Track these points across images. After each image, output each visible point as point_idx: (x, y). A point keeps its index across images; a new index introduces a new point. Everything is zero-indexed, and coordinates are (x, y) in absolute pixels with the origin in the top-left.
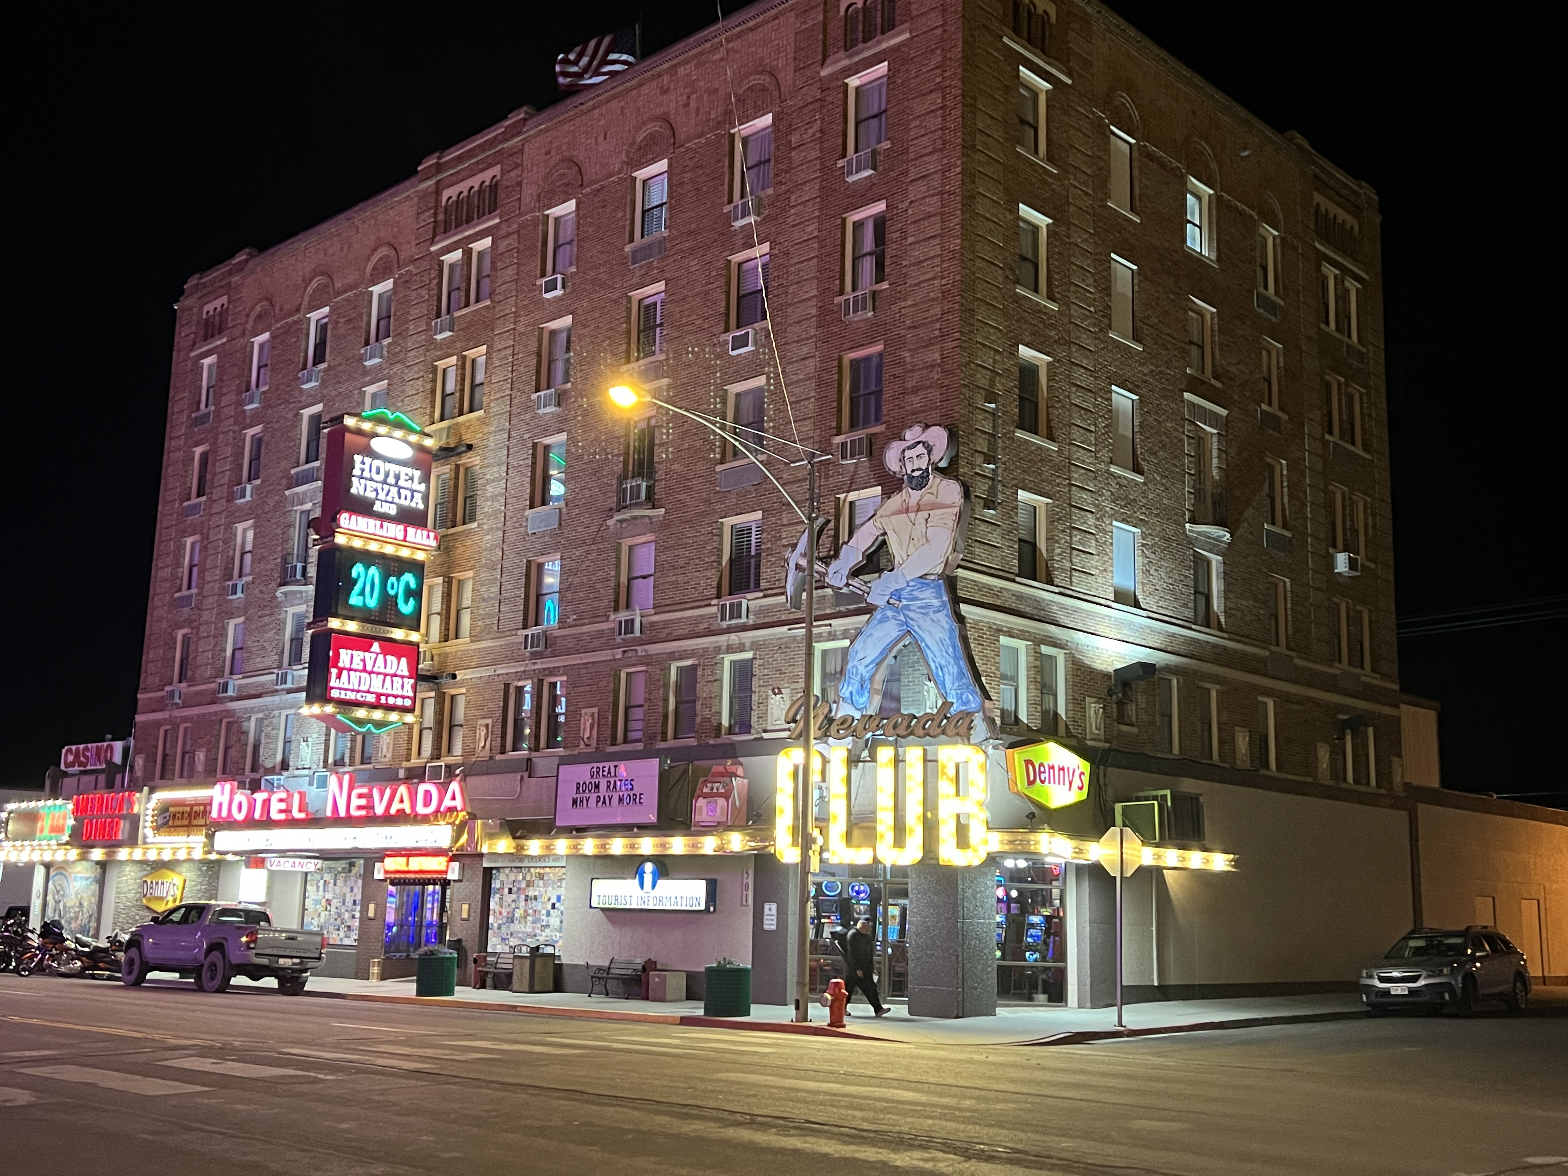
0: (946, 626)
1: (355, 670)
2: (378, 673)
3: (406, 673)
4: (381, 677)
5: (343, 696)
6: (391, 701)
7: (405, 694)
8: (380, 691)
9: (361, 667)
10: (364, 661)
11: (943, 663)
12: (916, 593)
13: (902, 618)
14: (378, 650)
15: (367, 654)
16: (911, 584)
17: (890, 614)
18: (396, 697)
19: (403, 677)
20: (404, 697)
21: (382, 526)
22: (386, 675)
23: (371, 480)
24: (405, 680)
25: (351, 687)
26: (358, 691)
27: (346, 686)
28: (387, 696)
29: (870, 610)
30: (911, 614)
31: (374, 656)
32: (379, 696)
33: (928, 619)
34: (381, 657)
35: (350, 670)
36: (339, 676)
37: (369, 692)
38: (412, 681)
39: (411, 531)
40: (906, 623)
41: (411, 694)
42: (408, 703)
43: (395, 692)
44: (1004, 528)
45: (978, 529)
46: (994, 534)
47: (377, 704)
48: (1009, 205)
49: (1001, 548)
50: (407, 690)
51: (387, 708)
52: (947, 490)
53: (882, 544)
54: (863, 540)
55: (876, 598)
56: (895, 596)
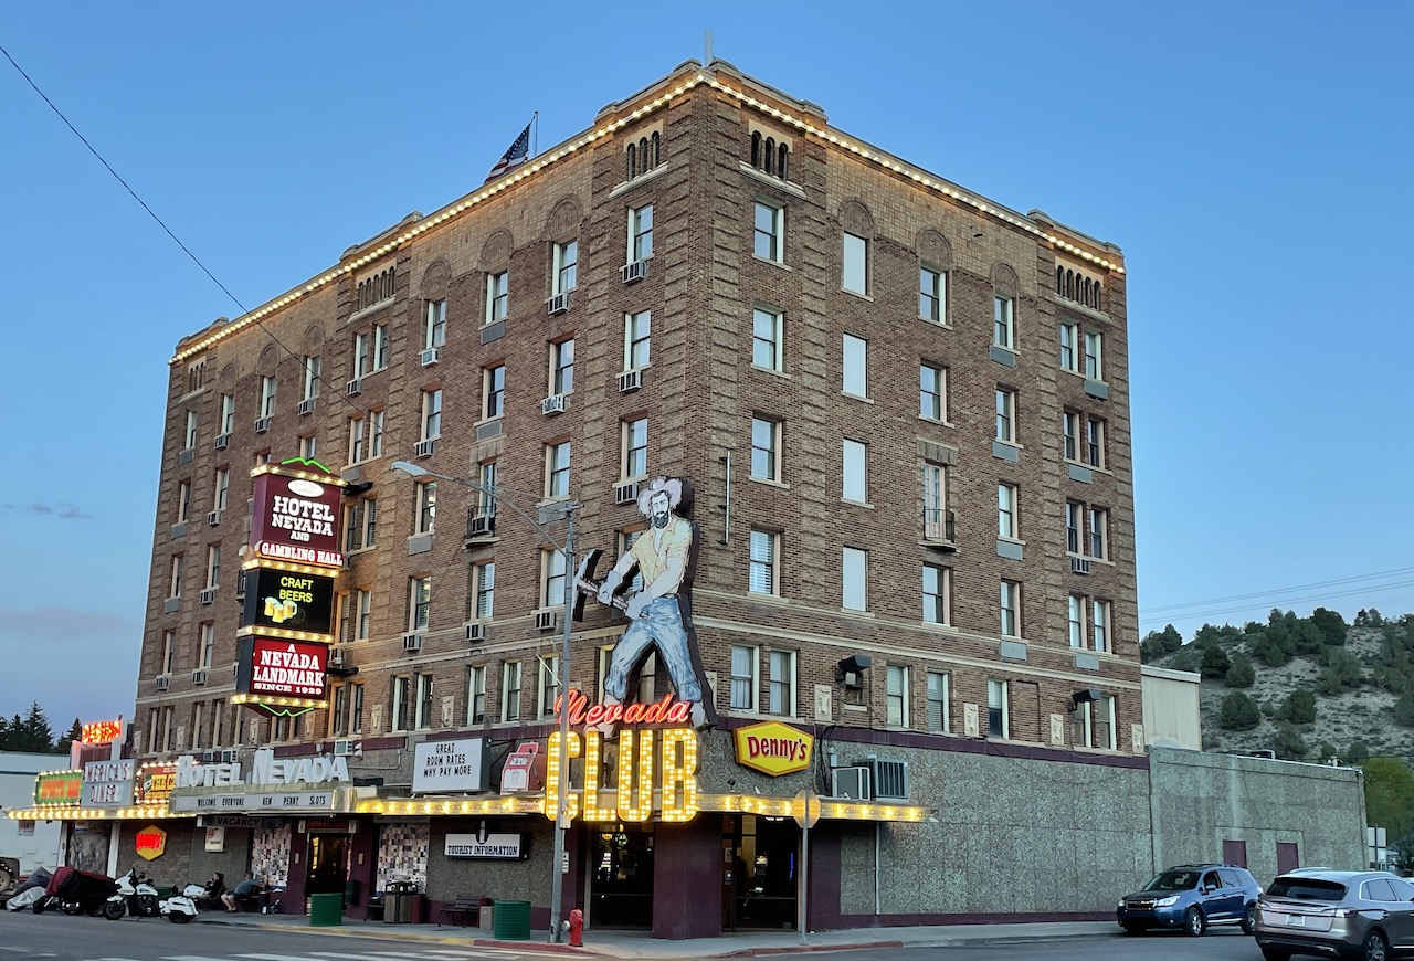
0: (679, 635)
1: (275, 667)
2: (293, 669)
3: (317, 668)
4: (296, 672)
5: (264, 688)
6: (305, 690)
7: (316, 684)
8: (295, 683)
9: (279, 664)
10: (282, 659)
11: (677, 663)
12: (659, 609)
13: (649, 628)
14: (294, 651)
15: (285, 654)
16: (656, 601)
17: (641, 625)
18: (308, 687)
19: (314, 671)
20: (315, 687)
21: (296, 552)
22: (300, 670)
23: (289, 514)
24: (317, 674)
25: (271, 680)
26: (277, 684)
27: (267, 680)
28: (301, 686)
29: (628, 621)
30: (655, 625)
31: (290, 655)
32: (294, 686)
33: (667, 628)
34: (296, 656)
35: (269, 667)
36: (261, 672)
37: (285, 684)
38: (322, 674)
39: (321, 554)
40: (652, 632)
41: (321, 685)
42: (319, 692)
43: (308, 684)
44: (738, 554)
45: (713, 556)
46: (728, 560)
47: (293, 694)
48: (745, 302)
49: (733, 569)
50: (320, 682)
51: (301, 696)
52: (681, 531)
53: (635, 570)
54: (623, 567)
55: (632, 613)
56: (645, 611)
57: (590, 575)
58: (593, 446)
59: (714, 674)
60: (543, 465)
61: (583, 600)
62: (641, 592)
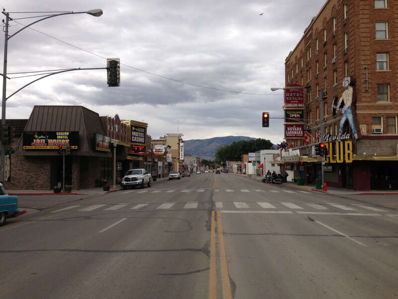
0: (352, 117)
1: (291, 131)
4: (296, 131)
12: (348, 111)
16: (347, 109)
17: (345, 115)
19: (300, 131)
21: (293, 105)
26: (292, 134)
30: (347, 115)
33: (349, 115)
34: (296, 128)
36: (288, 132)
40: (347, 117)
42: (302, 135)
43: (299, 134)
44: (372, 93)
45: (364, 95)
46: (369, 95)
47: (296, 136)
48: (372, 22)
49: (371, 97)
50: (302, 133)
51: (298, 136)
52: (351, 89)
53: (343, 101)
54: (340, 101)
55: (343, 112)
56: (345, 111)
57: (336, 104)
58: (340, 70)
59: (365, 125)
60: (334, 76)
61: (335, 110)
62: (345, 107)
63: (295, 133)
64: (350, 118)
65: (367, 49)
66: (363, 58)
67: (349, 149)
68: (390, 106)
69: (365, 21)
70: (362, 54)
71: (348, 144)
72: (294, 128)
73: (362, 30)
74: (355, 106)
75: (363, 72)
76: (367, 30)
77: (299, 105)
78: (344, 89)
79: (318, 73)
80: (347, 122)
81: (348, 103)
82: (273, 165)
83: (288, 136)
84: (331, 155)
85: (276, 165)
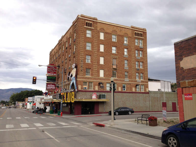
3: (54, 86)
21: (51, 74)
36: (48, 87)
44: (84, 72)
45: (80, 72)
46: (82, 72)
47: (51, 89)
48: (85, 42)
49: (83, 73)
50: (54, 88)
51: (52, 89)
52: (75, 69)
53: (72, 74)
54: (71, 74)
55: (72, 79)
56: (73, 79)
57: (69, 75)
58: (72, 60)
59: (80, 86)
60: (69, 63)
61: (68, 78)
62: (72, 77)
63: (51, 88)
64: (74, 82)
65: (82, 53)
66: (81, 56)
67: (73, 96)
68: (90, 78)
69: (82, 41)
70: (81, 55)
71: (73, 94)
72: (51, 85)
73: (81, 45)
74: (77, 77)
75: (80, 62)
76: (83, 45)
77: (54, 74)
78: (73, 69)
79: (63, 60)
80: (73, 83)
81: (74, 75)
82: (40, 103)
83: (48, 89)
84: (65, 99)
85: (42, 104)
